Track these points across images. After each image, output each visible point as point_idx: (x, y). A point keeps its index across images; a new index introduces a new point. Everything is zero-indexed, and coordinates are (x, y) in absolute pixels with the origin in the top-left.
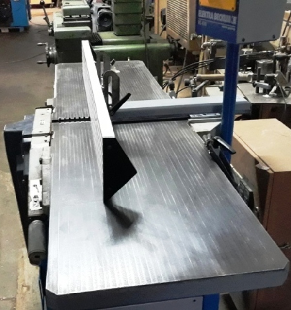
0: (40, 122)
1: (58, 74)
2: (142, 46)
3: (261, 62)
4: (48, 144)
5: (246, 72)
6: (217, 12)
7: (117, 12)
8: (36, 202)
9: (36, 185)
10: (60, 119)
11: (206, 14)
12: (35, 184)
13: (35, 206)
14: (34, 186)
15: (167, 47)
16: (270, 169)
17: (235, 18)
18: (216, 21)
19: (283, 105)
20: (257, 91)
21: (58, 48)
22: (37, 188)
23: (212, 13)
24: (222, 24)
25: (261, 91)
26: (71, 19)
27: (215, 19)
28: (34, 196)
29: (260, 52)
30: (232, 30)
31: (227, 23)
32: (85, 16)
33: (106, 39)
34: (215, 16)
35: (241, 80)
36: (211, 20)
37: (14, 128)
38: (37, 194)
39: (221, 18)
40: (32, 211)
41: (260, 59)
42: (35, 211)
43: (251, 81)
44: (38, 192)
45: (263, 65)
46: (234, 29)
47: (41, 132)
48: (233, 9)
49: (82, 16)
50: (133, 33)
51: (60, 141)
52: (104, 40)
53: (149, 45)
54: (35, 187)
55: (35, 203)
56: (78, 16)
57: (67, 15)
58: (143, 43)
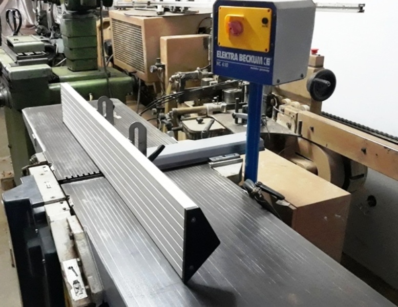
0: (45, 184)
1: (31, 121)
2: (104, 81)
3: (228, 91)
4: (68, 213)
5: (219, 103)
6: (243, 54)
7: (71, 48)
8: (77, 288)
9: (72, 267)
10: (67, 178)
11: (228, 55)
12: (70, 266)
13: (78, 294)
14: (69, 268)
15: (129, 81)
16: (291, 204)
17: (268, 60)
18: (242, 62)
19: (267, 134)
20: (236, 122)
21: (11, 89)
22: (74, 271)
23: (236, 54)
24: (250, 65)
25: (240, 121)
26: (24, 57)
27: (240, 60)
28: (73, 282)
29: (226, 82)
30: (266, 72)
31: (258, 65)
32: (40, 52)
33: (63, 75)
34: (240, 57)
35: (216, 111)
36: (236, 61)
37: (17, 197)
38: (75, 278)
39: (248, 58)
40: (77, 301)
41: (226, 89)
42: (80, 300)
43: (225, 111)
44: (77, 275)
45: (231, 94)
46: (268, 71)
47: (53, 197)
48: (266, 50)
49: (37, 53)
50: (90, 68)
51: (83, 207)
52: (61, 77)
53: (111, 80)
54: (71, 270)
55: (77, 290)
56: (32, 53)
57: (19, 53)
58: (103, 77)
